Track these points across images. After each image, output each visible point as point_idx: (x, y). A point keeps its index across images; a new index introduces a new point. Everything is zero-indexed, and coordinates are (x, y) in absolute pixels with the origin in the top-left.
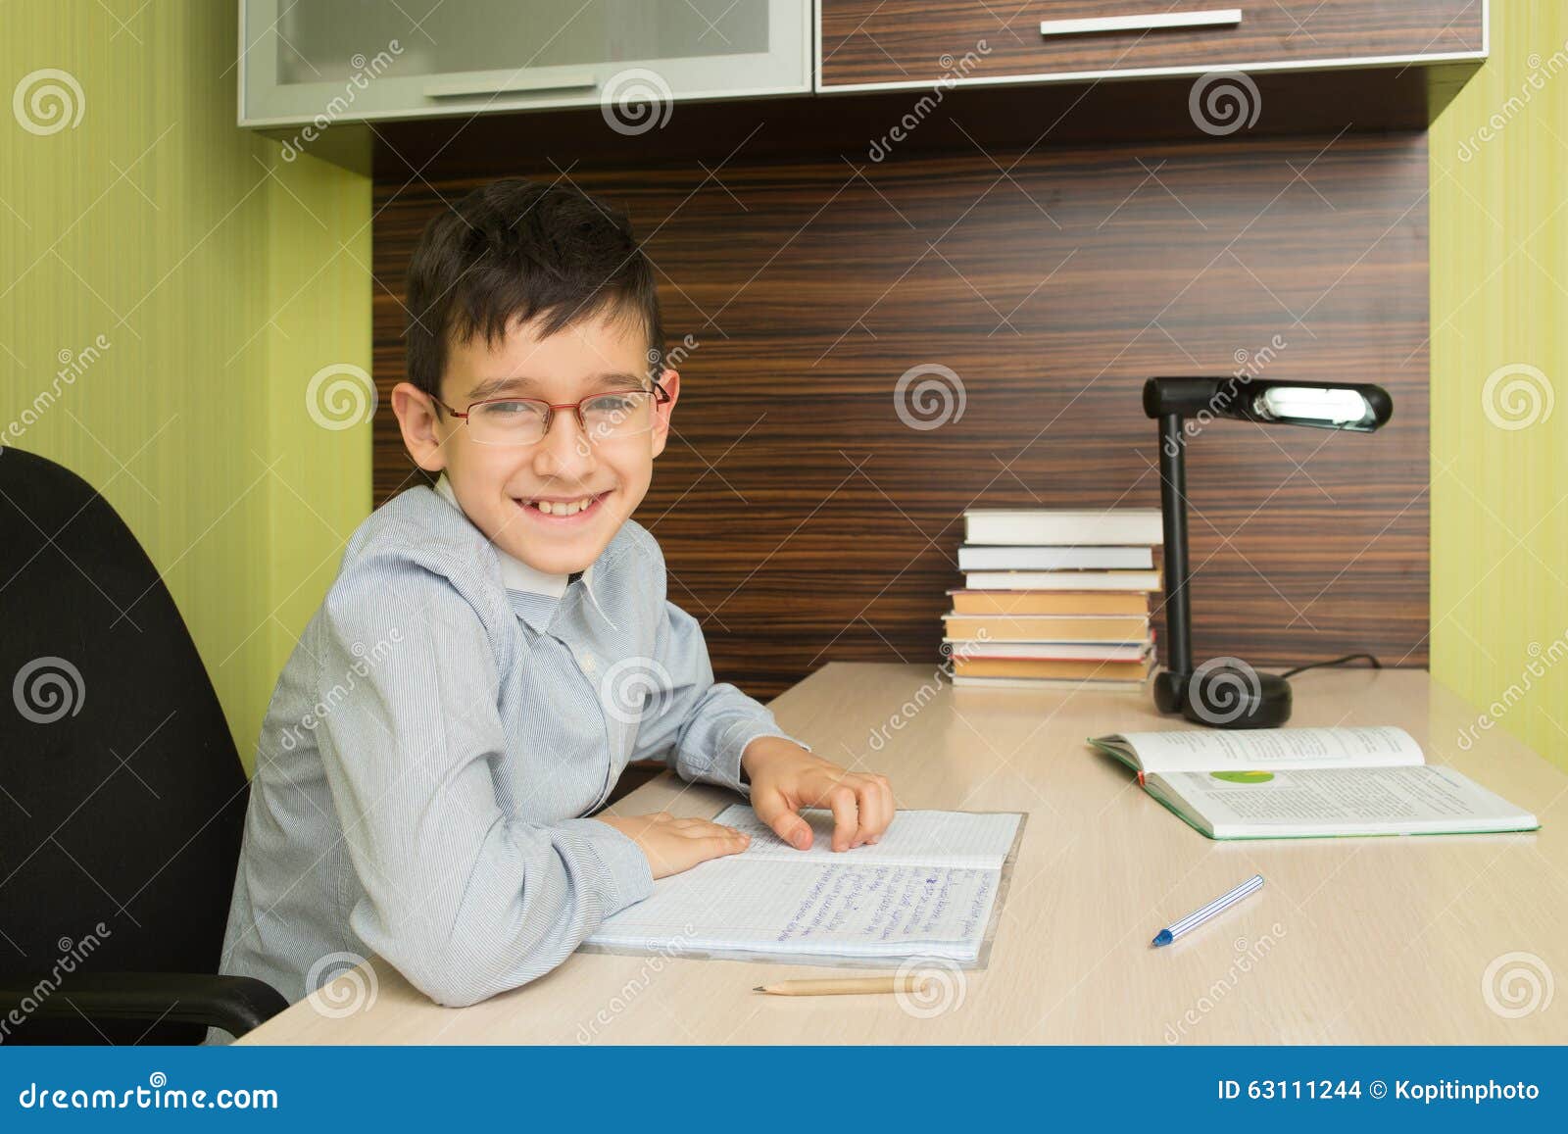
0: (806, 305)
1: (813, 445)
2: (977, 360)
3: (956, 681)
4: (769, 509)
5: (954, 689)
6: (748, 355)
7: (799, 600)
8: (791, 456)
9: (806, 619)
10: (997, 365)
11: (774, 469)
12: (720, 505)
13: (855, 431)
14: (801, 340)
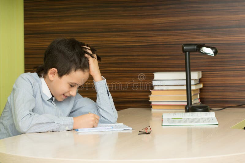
0: (124, 25)
1: (125, 57)
2: (163, 37)
3: (152, 110)
4: (116, 72)
5: (152, 112)
6: (110, 37)
7: (123, 94)
8: (120, 60)
9: (125, 98)
10: (167, 38)
11: (116, 63)
12: (105, 71)
13: (135, 54)
14: (123, 33)
